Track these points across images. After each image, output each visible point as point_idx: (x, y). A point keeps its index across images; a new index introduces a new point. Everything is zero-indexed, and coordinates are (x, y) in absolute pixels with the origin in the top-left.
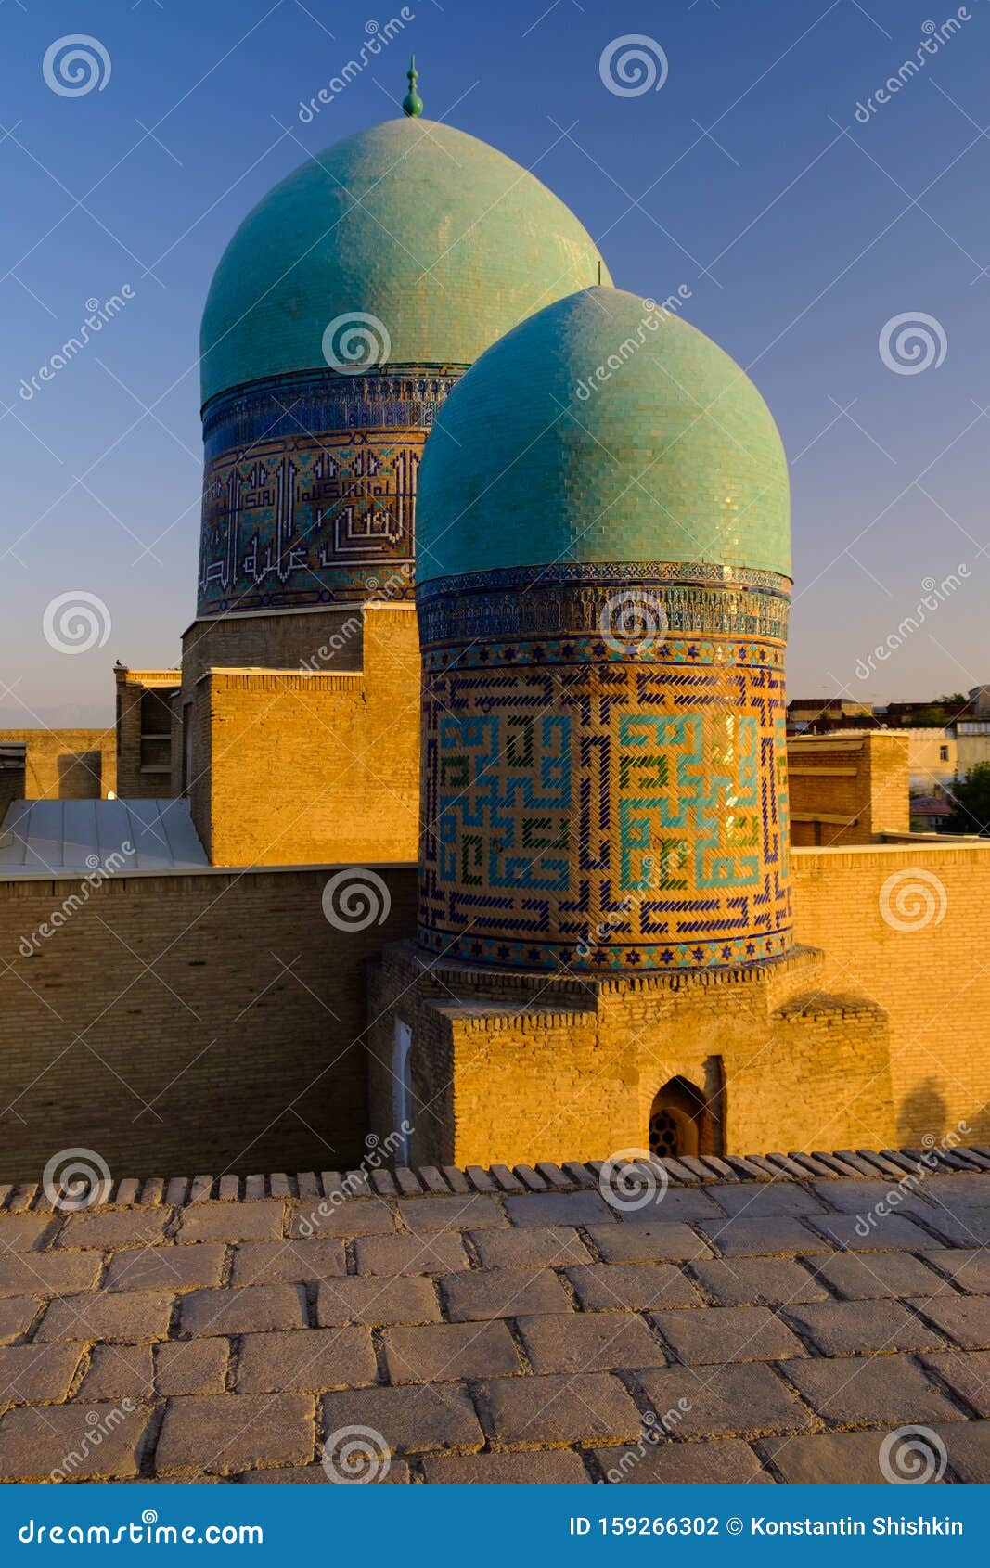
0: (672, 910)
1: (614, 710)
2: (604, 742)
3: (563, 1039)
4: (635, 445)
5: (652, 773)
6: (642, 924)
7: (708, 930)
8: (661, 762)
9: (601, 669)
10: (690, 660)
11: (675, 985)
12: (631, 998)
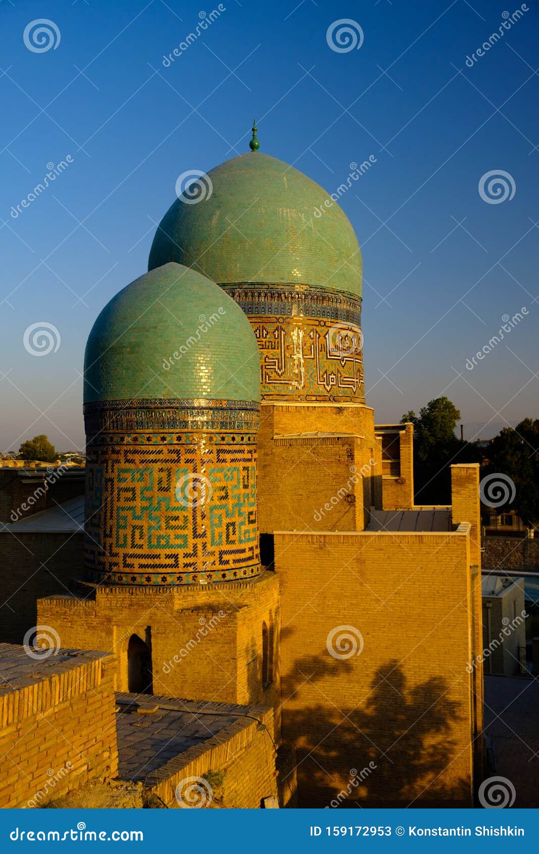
0: (136, 558)
1: (116, 465)
2: (112, 480)
3: (81, 611)
4: (124, 346)
5: (130, 495)
6: (123, 564)
7: (154, 568)
8: (133, 490)
9: (112, 448)
10: (148, 443)
11: (131, 592)
12: (111, 596)
